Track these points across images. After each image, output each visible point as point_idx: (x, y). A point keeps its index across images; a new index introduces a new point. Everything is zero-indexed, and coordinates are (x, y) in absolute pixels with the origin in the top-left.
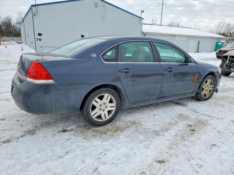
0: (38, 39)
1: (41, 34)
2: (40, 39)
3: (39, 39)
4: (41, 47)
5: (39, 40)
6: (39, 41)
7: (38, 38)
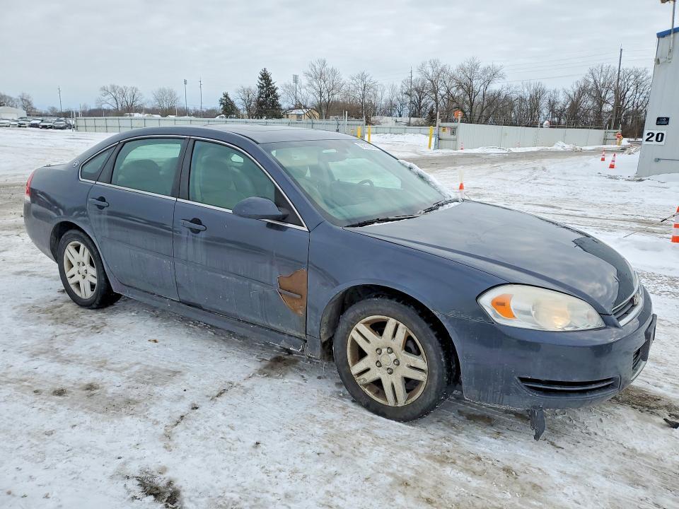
0: (653, 135)
1: (667, 119)
2: (658, 135)
3: (655, 136)
4: (658, 160)
5: (654, 138)
6: (655, 142)
7: (652, 132)
